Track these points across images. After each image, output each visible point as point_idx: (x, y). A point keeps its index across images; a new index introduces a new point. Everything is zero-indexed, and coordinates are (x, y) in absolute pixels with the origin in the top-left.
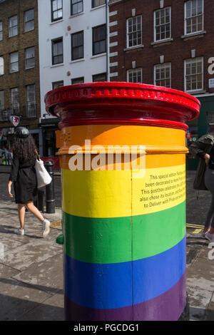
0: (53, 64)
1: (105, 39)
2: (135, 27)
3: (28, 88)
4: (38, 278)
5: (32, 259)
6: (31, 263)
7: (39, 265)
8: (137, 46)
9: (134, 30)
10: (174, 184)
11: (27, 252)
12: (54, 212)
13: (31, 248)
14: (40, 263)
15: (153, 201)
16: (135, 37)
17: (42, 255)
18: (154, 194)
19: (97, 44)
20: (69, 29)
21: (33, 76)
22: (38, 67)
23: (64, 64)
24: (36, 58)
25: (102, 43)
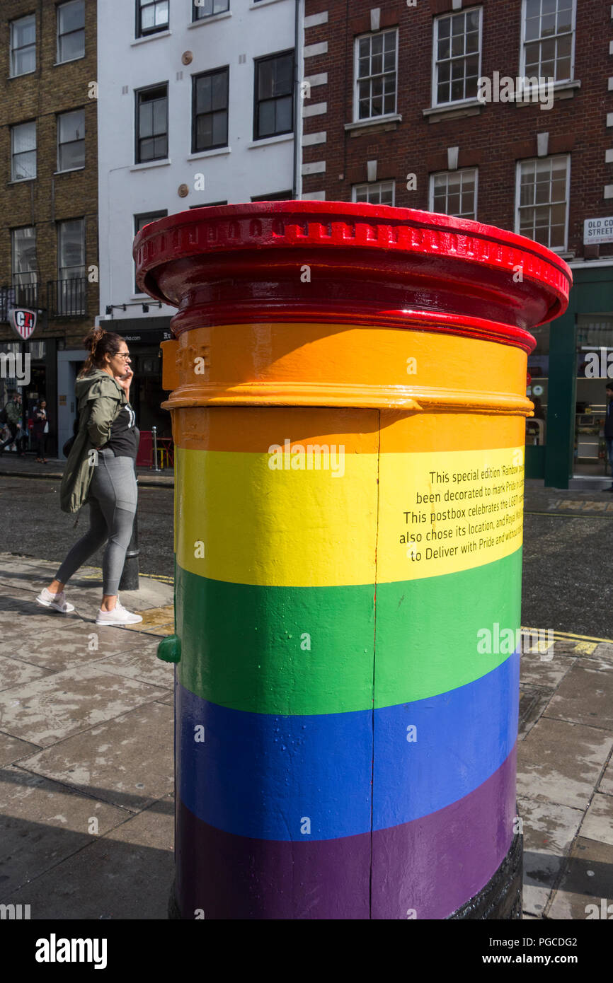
0: (138, 160)
1: (291, 93)
2: (377, 62)
3: (64, 228)
4: (90, 769)
5: (75, 716)
6: (71, 725)
7: (94, 733)
8: (384, 117)
9: (377, 68)
10: (495, 499)
11: (60, 695)
12: (136, 587)
13: (69, 685)
14: (96, 726)
15: (435, 544)
16: (377, 91)
17: (102, 705)
18: (440, 526)
19: (267, 108)
20: (187, 60)
21: (78, 194)
22: (96, 169)
23: (170, 161)
24: (89, 143)
25: (283, 105)
